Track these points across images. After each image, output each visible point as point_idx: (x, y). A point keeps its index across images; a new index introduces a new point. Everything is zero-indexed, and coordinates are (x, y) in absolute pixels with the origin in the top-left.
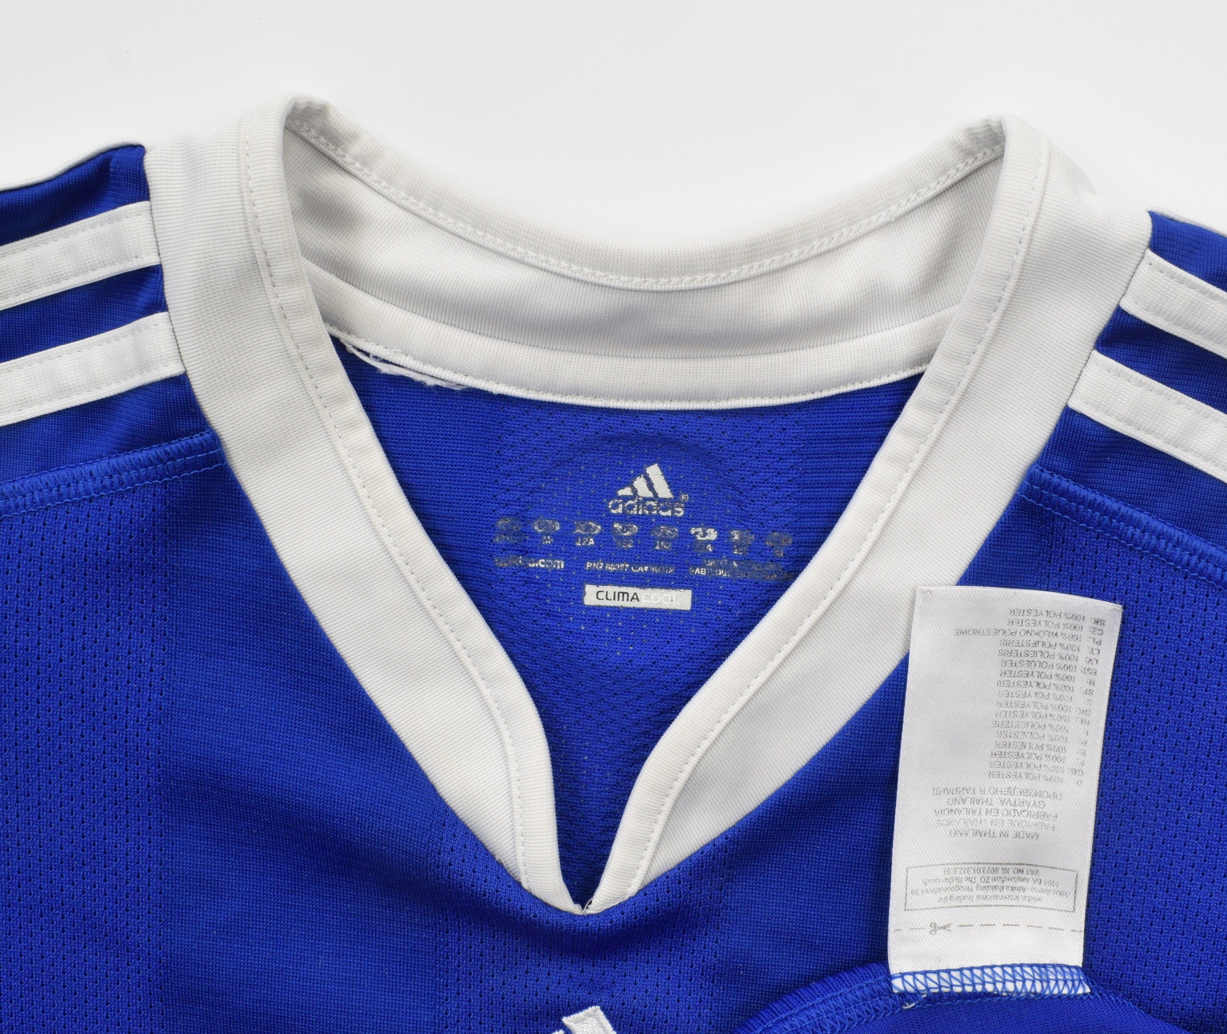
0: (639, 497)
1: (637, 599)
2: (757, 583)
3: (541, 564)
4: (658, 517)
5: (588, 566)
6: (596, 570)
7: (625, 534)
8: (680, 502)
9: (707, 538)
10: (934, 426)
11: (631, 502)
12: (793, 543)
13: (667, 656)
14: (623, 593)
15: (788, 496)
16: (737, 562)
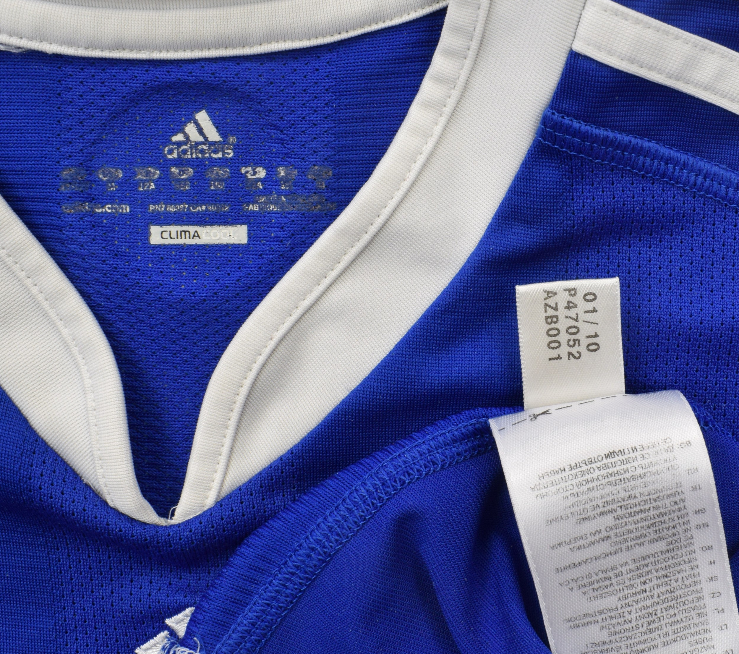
0: (191, 142)
1: (198, 236)
2: (303, 214)
3: (108, 209)
4: (210, 159)
5: (151, 209)
6: (158, 213)
7: (182, 177)
8: (228, 144)
9: (257, 176)
10: (461, 71)
11: (184, 147)
12: (334, 175)
13: (227, 287)
14: (185, 232)
15: (326, 132)
16: (286, 196)
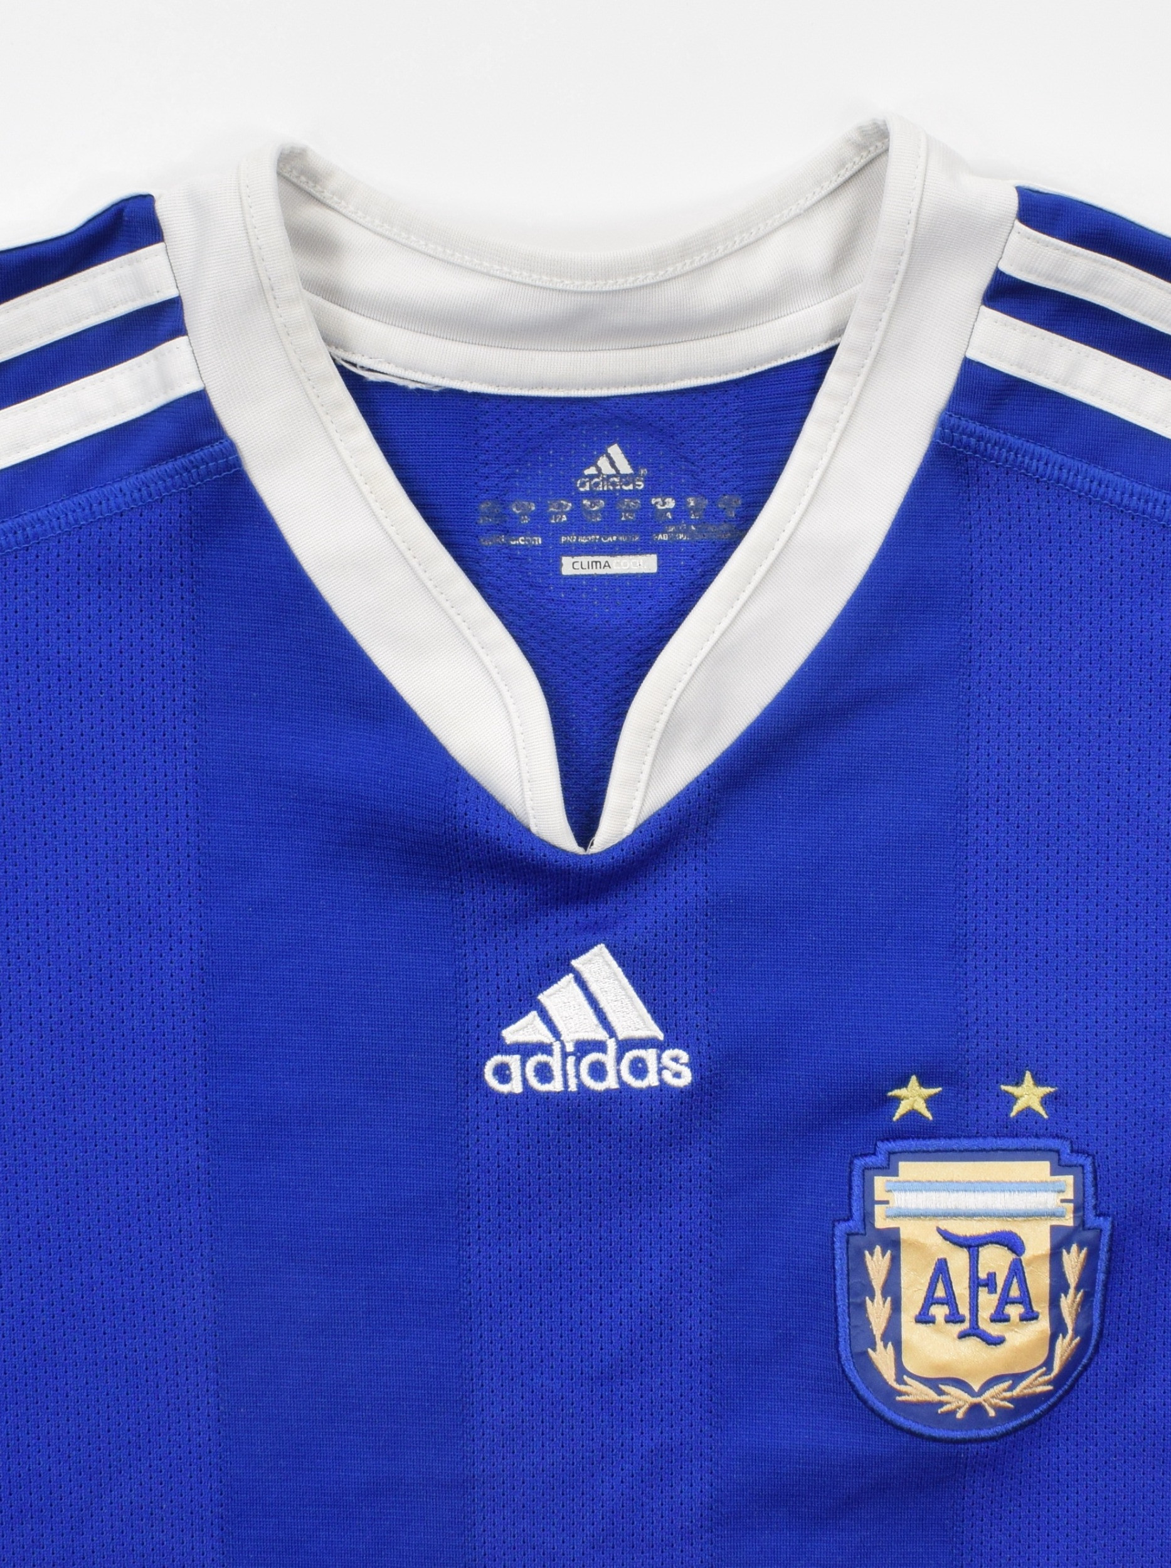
0: (603, 474)
1: (609, 566)
2: (714, 542)
3: (521, 541)
4: (622, 491)
5: (563, 540)
6: (571, 544)
7: (594, 509)
8: (639, 476)
9: (666, 506)
10: (854, 388)
11: (596, 480)
12: (743, 504)
13: (640, 615)
14: (596, 562)
15: (735, 462)
16: (694, 525)
